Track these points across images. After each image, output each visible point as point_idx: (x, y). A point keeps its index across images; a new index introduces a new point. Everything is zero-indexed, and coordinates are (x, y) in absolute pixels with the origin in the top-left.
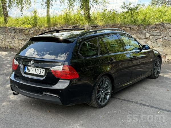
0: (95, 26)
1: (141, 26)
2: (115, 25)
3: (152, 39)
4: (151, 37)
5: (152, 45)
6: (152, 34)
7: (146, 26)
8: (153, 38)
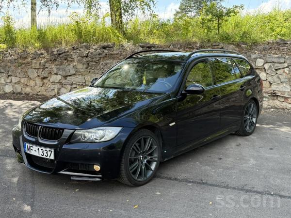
0: (148, 45)
1: (243, 46)
2: (190, 45)
3: (268, 69)
4: (266, 66)
5: (268, 80)
6: (269, 60)
7: (251, 45)
8: (270, 67)
